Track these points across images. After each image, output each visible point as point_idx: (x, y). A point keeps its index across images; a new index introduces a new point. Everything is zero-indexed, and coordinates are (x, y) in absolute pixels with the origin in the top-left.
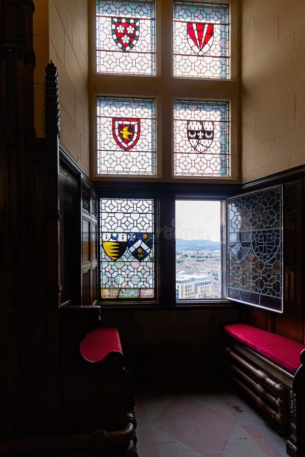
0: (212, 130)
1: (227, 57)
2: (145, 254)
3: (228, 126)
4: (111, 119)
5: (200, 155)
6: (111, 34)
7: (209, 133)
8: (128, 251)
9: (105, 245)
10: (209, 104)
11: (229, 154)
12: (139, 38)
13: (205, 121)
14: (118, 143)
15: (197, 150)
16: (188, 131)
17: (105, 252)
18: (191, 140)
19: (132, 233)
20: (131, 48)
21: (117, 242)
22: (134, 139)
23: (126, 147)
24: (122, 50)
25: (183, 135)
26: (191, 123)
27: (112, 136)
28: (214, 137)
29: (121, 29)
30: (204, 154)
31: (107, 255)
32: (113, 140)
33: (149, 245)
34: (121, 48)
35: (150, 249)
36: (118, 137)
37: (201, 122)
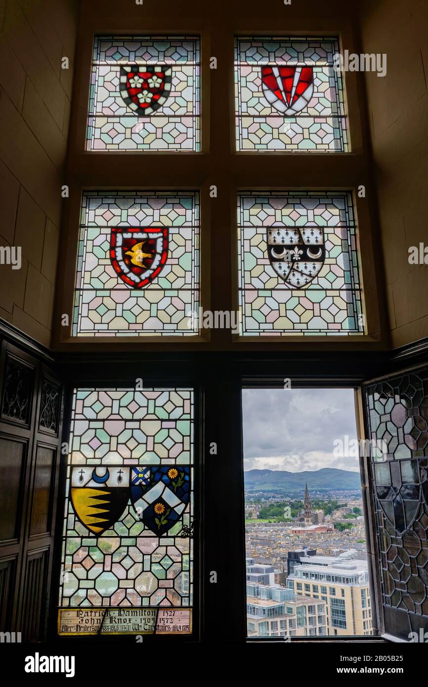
0: (320, 243)
1: (341, 117)
2: (172, 517)
3: (355, 235)
4: (109, 231)
5: (296, 293)
6: (118, 89)
7: (314, 249)
8: (132, 510)
9: (77, 495)
10: (311, 197)
11: (360, 290)
12: (171, 94)
13: (304, 227)
14: (121, 274)
15: (289, 283)
16: (269, 247)
17: (76, 514)
18: (276, 265)
19: (142, 466)
20: (155, 110)
21: (106, 489)
22: (155, 265)
23: (137, 280)
24: (137, 114)
25: (260, 255)
26: (274, 233)
27: (108, 262)
28: (327, 256)
29: (137, 82)
30: (305, 290)
31: (80, 520)
32: (111, 270)
33: (182, 494)
34: (136, 111)
35: (183, 505)
36: (122, 264)
37: (297, 230)
